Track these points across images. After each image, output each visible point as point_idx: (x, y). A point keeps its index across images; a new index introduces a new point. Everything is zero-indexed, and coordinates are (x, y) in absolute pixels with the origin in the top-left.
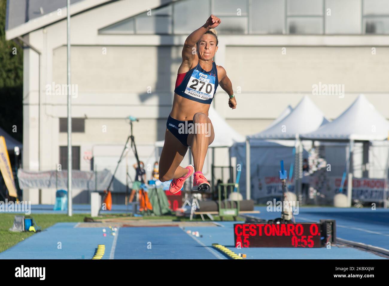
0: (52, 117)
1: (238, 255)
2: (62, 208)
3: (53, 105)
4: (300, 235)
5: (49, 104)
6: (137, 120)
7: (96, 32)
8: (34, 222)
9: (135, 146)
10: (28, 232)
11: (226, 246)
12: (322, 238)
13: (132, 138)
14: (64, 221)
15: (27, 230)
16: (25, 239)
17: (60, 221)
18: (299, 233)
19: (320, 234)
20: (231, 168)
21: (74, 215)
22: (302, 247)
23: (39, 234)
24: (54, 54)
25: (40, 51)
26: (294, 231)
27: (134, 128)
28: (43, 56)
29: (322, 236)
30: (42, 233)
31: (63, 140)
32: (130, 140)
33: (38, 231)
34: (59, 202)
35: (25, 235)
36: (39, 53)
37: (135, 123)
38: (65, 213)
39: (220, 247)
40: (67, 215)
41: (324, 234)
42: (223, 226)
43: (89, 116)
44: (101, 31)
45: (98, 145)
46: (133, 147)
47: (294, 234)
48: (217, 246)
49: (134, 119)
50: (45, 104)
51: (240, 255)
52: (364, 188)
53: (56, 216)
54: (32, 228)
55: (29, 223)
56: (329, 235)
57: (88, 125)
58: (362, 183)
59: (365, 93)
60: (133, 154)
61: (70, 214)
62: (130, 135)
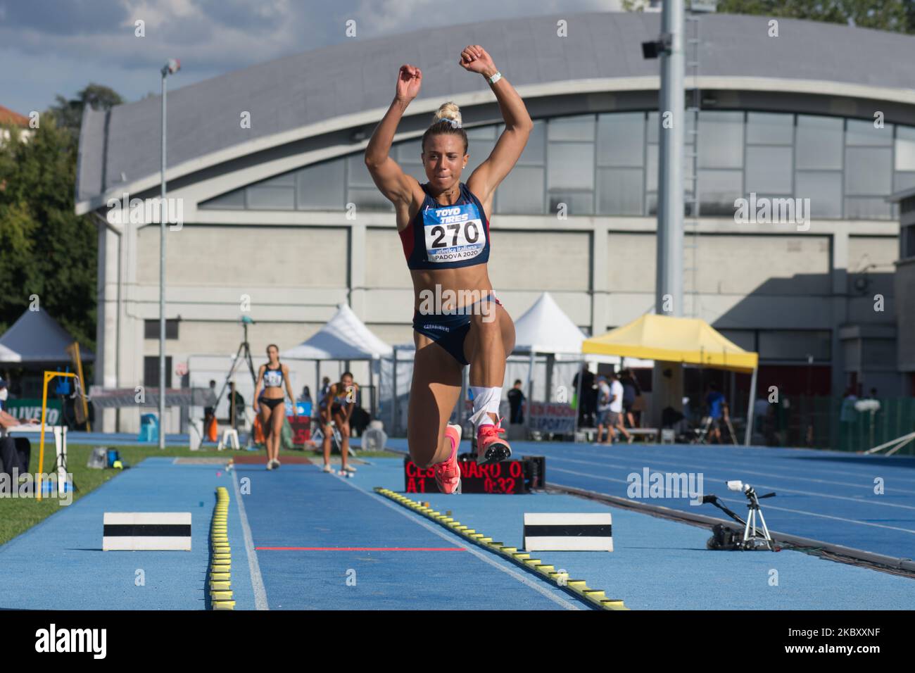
0: (136, 318)
1: (417, 503)
2: (150, 438)
3: (137, 302)
4: (496, 476)
5: (131, 301)
6: (254, 322)
7: (194, 206)
8: (120, 455)
9: (250, 357)
10: (112, 470)
11: (395, 492)
12: (526, 481)
13: (246, 345)
14: (156, 455)
15: (111, 466)
16: (111, 478)
17: (151, 456)
18: (495, 474)
19: (523, 476)
20: (371, 387)
21: (167, 448)
22: (497, 493)
23: (128, 473)
24: (139, 235)
25: (120, 231)
26: (488, 471)
27: (249, 333)
28: (124, 238)
29: (526, 478)
30: (132, 470)
31: (153, 348)
32: (243, 349)
33: (126, 468)
34: (144, 430)
35: (109, 472)
36: (119, 234)
37: (250, 326)
38: (155, 444)
39: (386, 491)
40: (158, 447)
41: (529, 476)
42: (373, 464)
43: (184, 317)
44: (202, 205)
45: (195, 356)
46: (248, 359)
47: (487, 475)
48: (382, 491)
49: (249, 320)
50: (126, 301)
51: (420, 503)
52: (549, 417)
53: (143, 448)
54: (117, 464)
55: (112, 456)
56: (536, 478)
57: (182, 328)
58: (546, 409)
59: (550, 291)
60: (247, 368)
61: (163, 445)
62: (243, 341)
